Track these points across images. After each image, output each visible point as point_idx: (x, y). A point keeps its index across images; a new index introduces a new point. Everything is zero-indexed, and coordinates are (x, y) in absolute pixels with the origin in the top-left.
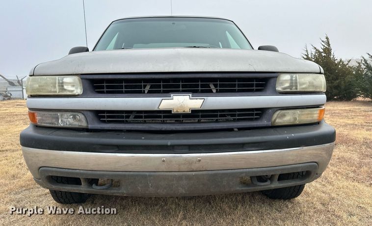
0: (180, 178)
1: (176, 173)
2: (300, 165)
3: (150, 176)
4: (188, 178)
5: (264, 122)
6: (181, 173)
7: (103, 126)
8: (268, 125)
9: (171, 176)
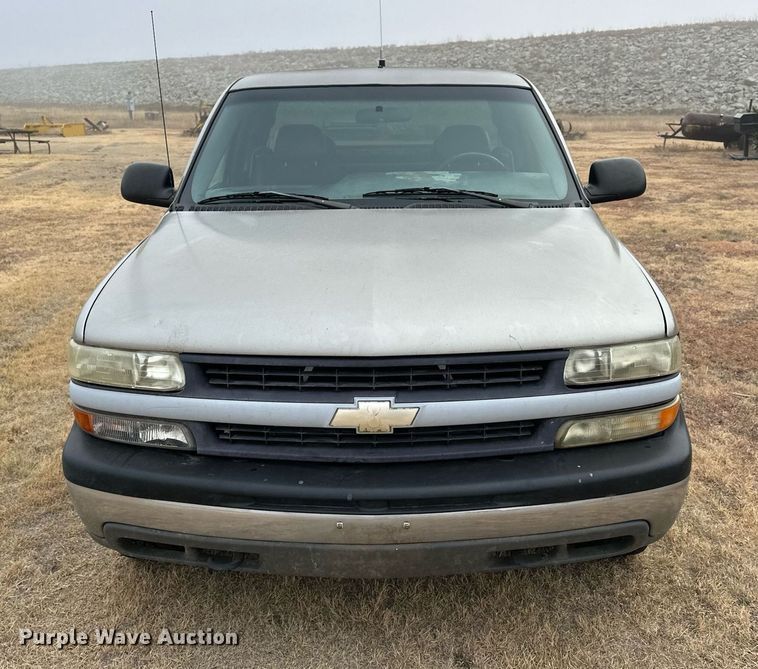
0: (371, 556)
1: (364, 548)
2: (608, 528)
3: (314, 551)
4: (386, 555)
5: (540, 444)
6: (373, 548)
7: (225, 451)
8: (547, 449)
9: (355, 552)
